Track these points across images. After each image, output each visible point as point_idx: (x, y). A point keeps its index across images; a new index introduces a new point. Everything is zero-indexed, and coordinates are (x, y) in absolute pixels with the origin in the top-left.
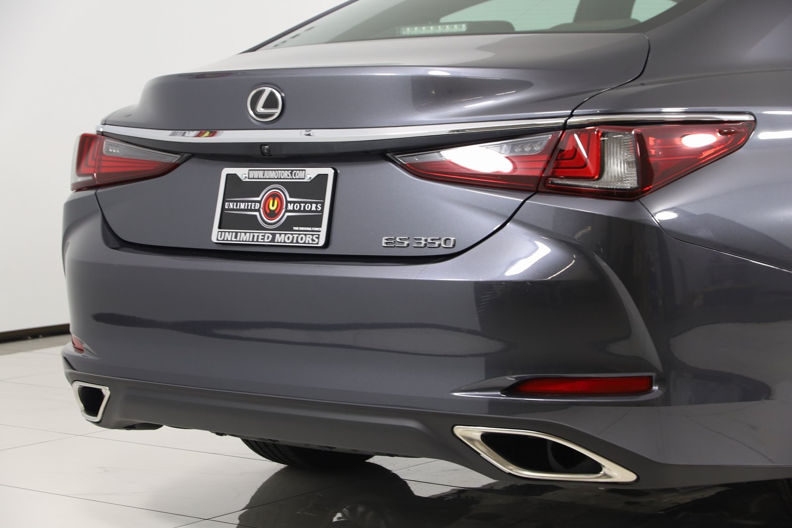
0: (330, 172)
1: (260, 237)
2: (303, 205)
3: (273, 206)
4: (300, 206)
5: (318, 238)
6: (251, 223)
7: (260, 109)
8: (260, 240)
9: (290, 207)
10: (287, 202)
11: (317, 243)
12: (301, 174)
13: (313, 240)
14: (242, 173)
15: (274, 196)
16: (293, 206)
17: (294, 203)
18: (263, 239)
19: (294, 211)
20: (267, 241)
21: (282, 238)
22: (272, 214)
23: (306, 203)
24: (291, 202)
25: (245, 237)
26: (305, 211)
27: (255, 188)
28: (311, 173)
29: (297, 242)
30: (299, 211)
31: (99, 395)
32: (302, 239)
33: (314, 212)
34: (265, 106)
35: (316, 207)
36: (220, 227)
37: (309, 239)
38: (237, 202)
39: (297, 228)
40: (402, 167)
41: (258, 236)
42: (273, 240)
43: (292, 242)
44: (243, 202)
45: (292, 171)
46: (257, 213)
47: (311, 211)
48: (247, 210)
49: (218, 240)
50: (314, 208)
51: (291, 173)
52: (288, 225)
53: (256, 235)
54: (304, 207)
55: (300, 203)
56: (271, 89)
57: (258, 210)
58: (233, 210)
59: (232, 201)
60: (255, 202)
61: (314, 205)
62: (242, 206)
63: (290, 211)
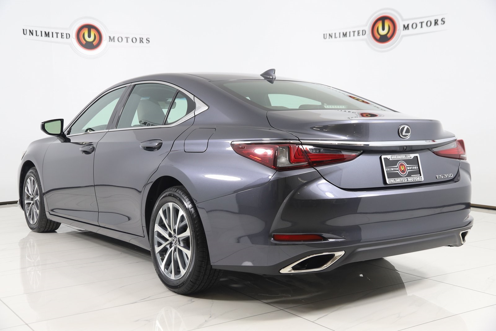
0: (417, 155)
1: (403, 180)
2: (412, 167)
3: (403, 168)
5: (421, 178)
7: (404, 134)
8: (403, 181)
9: (408, 168)
10: (407, 167)
12: (409, 157)
13: (420, 179)
14: (389, 157)
15: (402, 165)
17: (409, 167)
18: (404, 180)
19: (409, 170)
20: (406, 181)
21: (410, 179)
22: (403, 171)
23: (413, 166)
24: (408, 167)
25: (398, 180)
26: (413, 169)
27: (395, 162)
28: (412, 156)
29: (415, 180)
30: (411, 169)
33: (416, 169)
34: (406, 132)
36: (388, 178)
38: (390, 168)
39: (413, 175)
40: (434, 152)
44: (392, 168)
46: (398, 172)
47: (415, 169)
48: (394, 171)
49: (389, 183)
51: (406, 156)
52: (409, 175)
53: (401, 179)
55: (411, 166)
56: (408, 127)
57: (398, 170)
58: (389, 171)
59: (388, 168)
60: (396, 167)
61: (415, 167)
62: (392, 170)
63: (408, 170)
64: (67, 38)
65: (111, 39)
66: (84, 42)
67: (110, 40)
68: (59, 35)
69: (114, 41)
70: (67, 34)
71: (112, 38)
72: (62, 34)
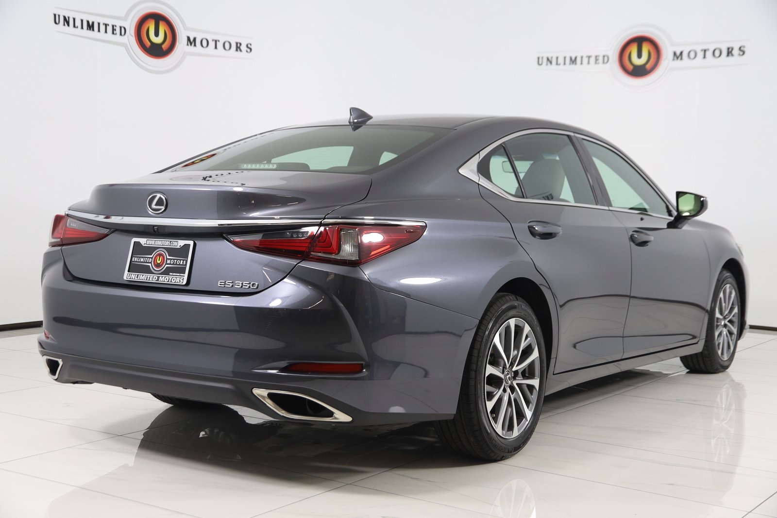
0: (191, 243)
1: (151, 278)
2: (175, 261)
3: (159, 260)
4: (174, 262)
5: (183, 280)
6: (146, 270)
7: (154, 206)
8: (150, 280)
9: (168, 262)
10: (167, 259)
11: (182, 283)
12: (175, 244)
13: (180, 281)
14: (143, 241)
15: (160, 255)
16: (170, 261)
17: (171, 259)
18: (153, 279)
19: (170, 264)
21: (164, 279)
22: (158, 265)
23: (177, 260)
24: (169, 259)
25: (143, 277)
26: (176, 264)
27: (150, 250)
28: (181, 243)
29: (171, 282)
30: (173, 264)
31: (57, 364)
32: (174, 280)
33: (181, 265)
34: (156, 205)
35: (183, 263)
36: (129, 271)
37: (178, 280)
38: (139, 257)
39: (171, 274)
40: (233, 243)
41: (150, 277)
42: (158, 280)
43: (168, 281)
44: (142, 257)
45: (171, 241)
48: (145, 262)
49: (127, 278)
50: (181, 263)
51: (170, 243)
52: (167, 272)
53: (149, 276)
54: (176, 262)
55: (174, 259)
56: (160, 195)
57: (151, 263)
58: (137, 262)
59: (136, 257)
60: (149, 258)
61: (182, 261)
62: (142, 260)
63: (168, 264)
64: (121, 34)
65: (191, 42)
66: (148, 44)
67: (189, 44)
68: (110, 29)
69: (195, 45)
70: (121, 28)
71: (192, 39)
72: (113, 26)
